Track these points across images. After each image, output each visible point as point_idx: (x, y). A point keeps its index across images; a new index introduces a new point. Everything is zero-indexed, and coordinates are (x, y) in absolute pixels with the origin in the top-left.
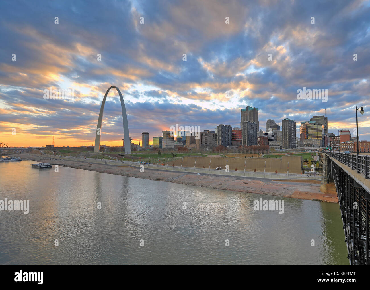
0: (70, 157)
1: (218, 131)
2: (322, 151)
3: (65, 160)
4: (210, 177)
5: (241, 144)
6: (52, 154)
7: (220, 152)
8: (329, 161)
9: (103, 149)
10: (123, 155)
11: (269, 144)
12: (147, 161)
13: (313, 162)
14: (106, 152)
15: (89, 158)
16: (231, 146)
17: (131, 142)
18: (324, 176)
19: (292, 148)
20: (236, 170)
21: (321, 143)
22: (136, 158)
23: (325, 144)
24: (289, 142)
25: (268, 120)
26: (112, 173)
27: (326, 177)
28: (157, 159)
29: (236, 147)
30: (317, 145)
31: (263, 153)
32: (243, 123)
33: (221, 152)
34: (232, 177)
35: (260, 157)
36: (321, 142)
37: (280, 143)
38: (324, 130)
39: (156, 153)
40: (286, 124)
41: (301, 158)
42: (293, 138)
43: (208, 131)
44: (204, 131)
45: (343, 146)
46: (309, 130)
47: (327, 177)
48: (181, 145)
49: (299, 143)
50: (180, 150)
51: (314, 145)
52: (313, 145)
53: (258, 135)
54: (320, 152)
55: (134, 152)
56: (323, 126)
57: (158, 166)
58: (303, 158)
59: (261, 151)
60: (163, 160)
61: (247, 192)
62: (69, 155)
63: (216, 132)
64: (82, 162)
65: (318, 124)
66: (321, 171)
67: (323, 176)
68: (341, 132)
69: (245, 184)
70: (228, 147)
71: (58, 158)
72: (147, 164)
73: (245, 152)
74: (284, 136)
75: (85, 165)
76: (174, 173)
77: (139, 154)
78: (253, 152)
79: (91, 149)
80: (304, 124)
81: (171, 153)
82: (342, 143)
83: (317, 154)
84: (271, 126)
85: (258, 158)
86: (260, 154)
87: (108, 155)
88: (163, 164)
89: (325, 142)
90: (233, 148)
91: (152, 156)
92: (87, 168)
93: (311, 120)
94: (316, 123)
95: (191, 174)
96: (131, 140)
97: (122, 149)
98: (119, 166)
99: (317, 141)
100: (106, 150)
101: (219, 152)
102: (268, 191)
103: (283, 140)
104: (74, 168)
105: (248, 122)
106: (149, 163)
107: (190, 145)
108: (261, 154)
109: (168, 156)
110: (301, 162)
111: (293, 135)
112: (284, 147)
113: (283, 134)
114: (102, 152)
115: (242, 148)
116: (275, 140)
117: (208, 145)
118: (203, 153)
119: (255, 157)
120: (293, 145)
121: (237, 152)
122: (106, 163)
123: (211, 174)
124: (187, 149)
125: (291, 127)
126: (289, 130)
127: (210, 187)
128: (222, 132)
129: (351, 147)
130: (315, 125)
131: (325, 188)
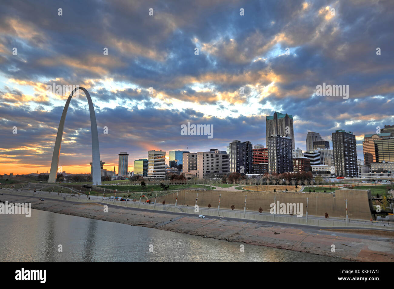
0: (12, 189)
1: (231, 150)
4: (219, 222)
5: (268, 170)
7: (234, 182)
9: (61, 178)
10: (90, 186)
11: (313, 171)
12: (124, 196)
13: (390, 200)
14: (65, 182)
15: (40, 190)
16: (252, 173)
17: (102, 168)
19: (352, 177)
20: (261, 211)
22: (108, 192)
24: (345, 166)
25: (309, 133)
26: (72, 214)
28: (140, 193)
29: (260, 176)
31: (303, 184)
32: (269, 139)
33: (236, 183)
34: (255, 222)
35: (298, 190)
37: (330, 169)
39: (138, 184)
40: (340, 138)
41: (369, 193)
43: (216, 151)
44: (209, 151)
46: (380, 147)
48: (175, 172)
49: (362, 169)
50: (174, 180)
51: (390, 172)
53: (294, 157)
55: (106, 182)
57: (141, 204)
58: (371, 193)
59: (300, 182)
60: (148, 195)
61: (279, 247)
63: (228, 153)
64: (31, 197)
69: (276, 233)
70: (246, 174)
73: (274, 182)
74: (337, 157)
75: (34, 202)
76: (165, 215)
77: (113, 184)
78: (287, 182)
79: (44, 177)
80: (370, 138)
81: (161, 184)
84: (314, 142)
85: (295, 191)
86: (298, 186)
87: (68, 186)
88: (148, 200)
90: (255, 176)
91: (132, 189)
92: (37, 206)
93: (382, 131)
94: (391, 136)
96: (102, 164)
97: (89, 178)
98: (84, 204)
100: (65, 179)
101: (232, 183)
102: (314, 248)
103: (336, 163)
105: (276, 136)
106: (127, 199)
107: (189, 171)
108: (300, 186)
109: (155, 188)
110: (369, 200)
111: (352, 156)
112: (338, 175)
113: (335, 154)
114: (60, 181)
115: (269, 176)
116: (322, 164)
117: (215, 172)
118: (208, 184)
119: (290, 190)
120: (354, 172)
121: (262, 182)
122: (65, 198)
123: (220, 216)
124: (185, 178)
125: (349, 143)
126: (345, 147)
127: (219, 237)
128: (237, 153)
130: (389, 139)
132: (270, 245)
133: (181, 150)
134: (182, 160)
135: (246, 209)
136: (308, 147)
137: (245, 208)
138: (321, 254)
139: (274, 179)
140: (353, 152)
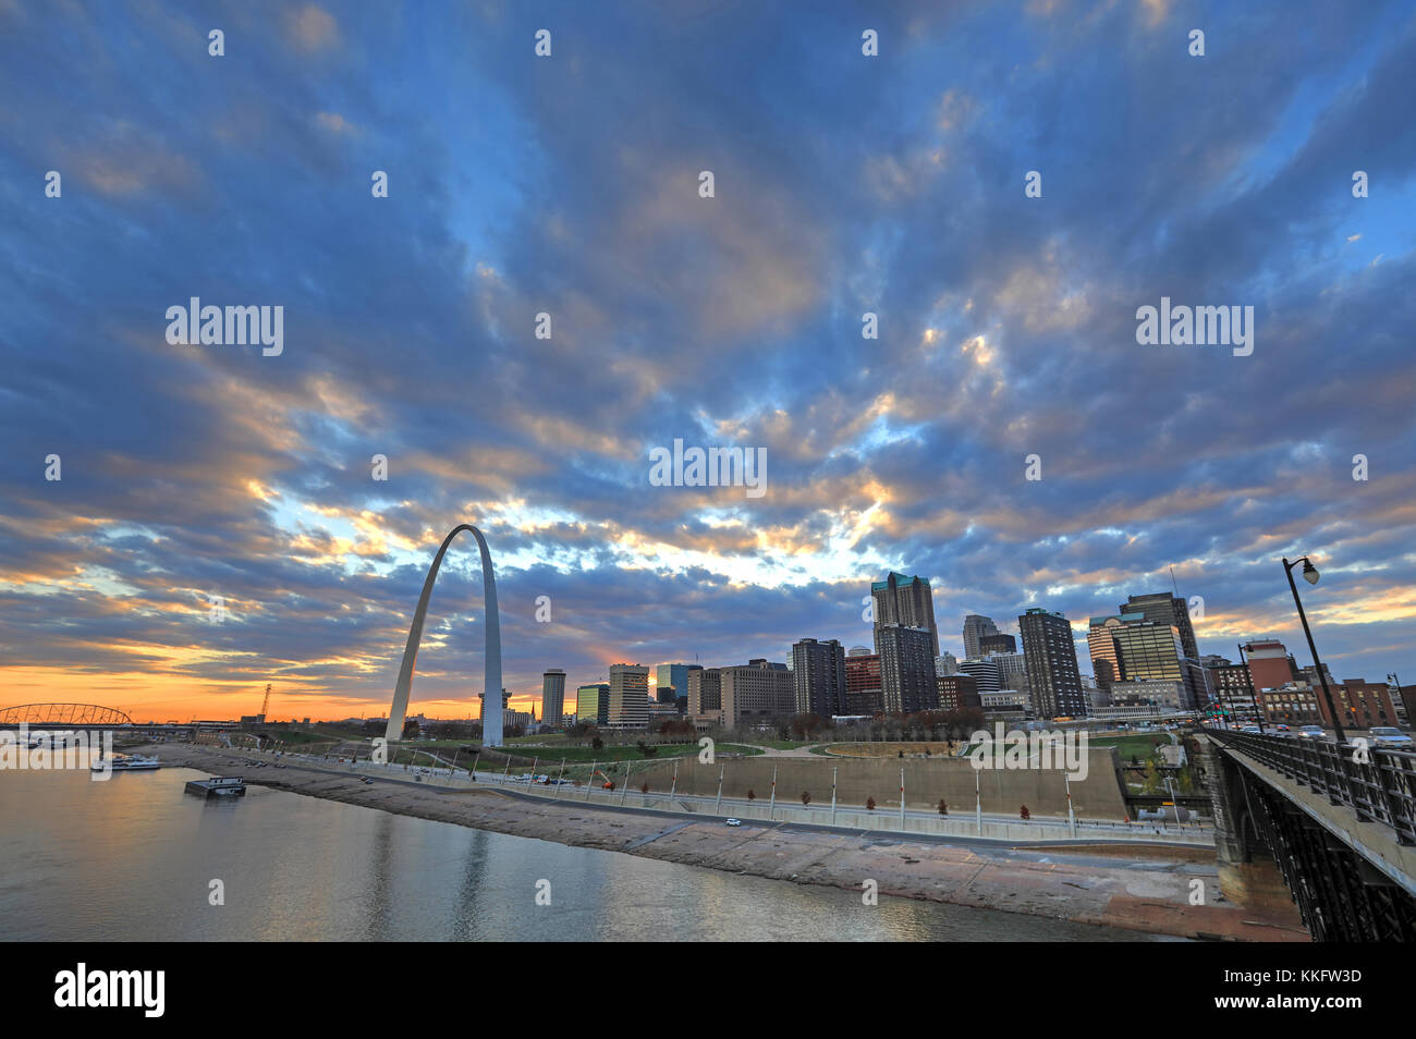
0: (306, 756)
1: (796, 661)
2: (1189, 726)
3: (290, 767)
4: (775, 835)
5: (882, 706)
6: (254, 746)
7: (807, 737)
8: (1230, 766)
9: (414, 729)
10: (476, 749)
11: (983, 704)
12: (554, 773)
13: (1162, 769)
14: (421, 740)
16: (846, 714)
17: (505, 706)
18: (1224, 828)
19: (1072, 717)
20: (871, 805)
21: (1181, 695)
22: (518, 763)
23: (1196, 697)
24: (1055, 692)
25: (968, 617)
26: (432, 817)
27: (1233, 836)
28: (590, 765)
29: (864, 719)
30: (1167, 701)
31: (965, 738)
32: (880, 633)
33: (811, 739)
34: (858, 832)
35: (953, 753)
36: (1180, 690)
37: (1022, 699)
38: (1183, 642)
39: (586, 745)
40: (1037, 628)
41: (1115, 755)
42: (1071, 680)
43: (762, 664)
44: (748, 664)
45: (1274, 703)
46: (1125, 646)
47: (1239, 835)
48: (671, 715)
49: (1093, 697)
50: (668, 734)
51: (1155, 703)
52: (1153, 705)
53: (940, 673)
54: (1182, 730)
55: (514, 738)
56: (1175, 630)
57: (590, 791)
58: (1120, 753)
59: (956, 732)
60: (609, 770)
61: (920, 897)
62: (305, 752)
63: (790, 667)
64: (344, 775)
65: (1156, 624)
66: (1204, 809)
67: (1217, 828)
68: (1250, 648)
69: (909, 861)
70: (834, 717)
71: (271, 760)
72: (553, 783)
73: (899, 734)
74: (1035, 671)
75: (351, 786)
76: (647, 820)
77: (530, 745)
78: (928, 734)
79: (376, 727)
80: (1103, 625)
81: (639, 743)
82: (1264, 690)
83: (1172, 735)
84: (981, 639)
85: (947, 756)
86: (954, 743)
87: (427, 749)
88: (609, 782)
89: (1195, 691)
90: (854, 720)
91: (573, 755)
92: (355, 797)
93: (1124, 609)
94: (1146, 620)
95: (709, 824)
96: (506, 696)
97: (475, 729)
98: (461, 791)
99: (1164, 686)
100: (422, 733)
101: (803, 739)
102: (1003, 895)
103: (1033, 686)
104: (315, 796)
105: (897, 625)
106: (560, 780)
107: (702, 713)
109: (625, 753)
110: (1117, 771)
111: (1069, 669)
112: (1041, 714)
113: (1030, 664)
114: (410, 739)
115: (886, 719)
116: (1003, 688)
117: (763, 713)
118: (747, 742)
119: (936, 753)
120: (1075, 704)
121: (870, 735)
122: (418, 779)
123: (778, 821)
124: (693, 727)
125: (1057, 640)
126: (1049, 649)
127: (775, 875)
128: (810, 666)
129: (1309, 707)
130: (1142, 626)
131: (1239, 884)
132: (899, 892)
133: (683, 663)
134: (686, 687)
135: (837, 801)
136: (969, 651)
137: (834, 799)
138: (1020, 910)
139: (897, 727)
140: (1068, 658)
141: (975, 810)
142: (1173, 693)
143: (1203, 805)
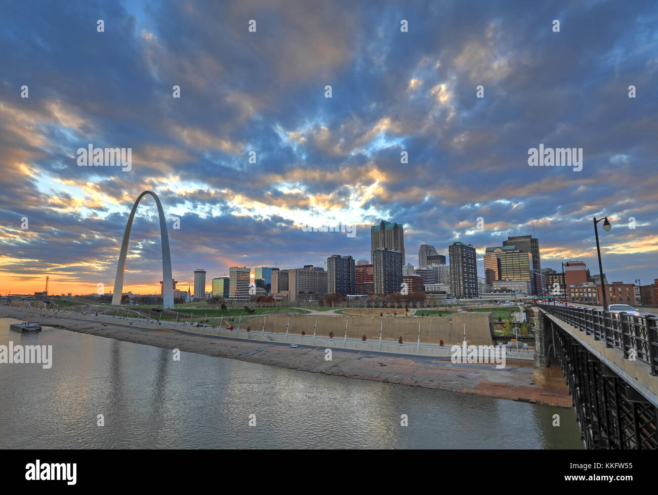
0: (71, 312)
1: (329, 266)
2: (530, 303)
3: (64, 318)
4: (315, 352)
5: (373, 290)
6: (43, 307)
7: (333, 305)
8: (547, 322)
9: (126, 299)
10: (160, 309)
11: (426, 291)
12: (201, 322)
13: (513, 324)
14: (131, 305)
15: (103, 314)
16: (354, 294)
17: (174, 288)
18: (539, 351)
19: (471, 298)
20: (364, 338)
21: (528, 288)
22: (182, 316)
23: (536, 289)
24: (464, 285)
25: (422, 246)
26: (140, 342)
27: (543, 355)
28: (220, 318)
29: (364, 297)
30: (521, 291)
31: (415, 307)
32: (375, 253)
33: (335, 306)
34: (357, 352)
35: (408, 314)
36: (528, 285)
37: (446, 288)
38: (533, 261)
39: (218, 308)
40: (458, 252)
41: (490, 316)
42: (472, 279)
43: (311, 268)
44: (303, 268)
45: (575, 293)
46: (503, 262)
47: (546, 355)
48: (262, 293)
49: (483, 288)
50: (260, 303)
51: (514, 292)
52: (513, 292)
53: (405, 274)
54: (526, 305)
55: (179, 304)
56: (530, 255)
57: (220, 330)
58: (493, 316)
59: (411, 304)
60: (230, 320)
61: (386, 381)
62: (71, 310)
63: (326, 269)
64: (92, 322)
65: (521, 252)
66: (531, 343)
67: (536, 351)
68: (568, 265)
69: (382, 365)
70: (348, 295)
71: (53, 314)
72: (201, 326)
73: (381, 304)
74: (454, 274)
75: (96, 327)
76: (250, 344)
77: (188, 308)
78: (396, 304)
79: (107, 298)
80: (492, 251)
81: (245, 307)
82: (571, 286)
83: (521, 308)
84: (428, 257)
85: (405, 316)
86: (409, 309)
87: (135, 309)
88: (230, 326)
89: (536, 286)
90: (358, 297)
91: (210, 313)
92: (99, 332)
93: (505, 243)
94: (516, 249)
95: (281, 347)
96: (174, 283)
97: (159, 299)
98: (154, 330)
99: (520, 284)
100: (131, 301)
101: (331, 306)
102: (426, 381)
103: (453, 282)
104: (78, 332)
105: (384, 249)
106: (205, 325)
107: (279, 292)
108: (411, 310)
109: (238, 312)
110: (490, 324)
111: (472, 274)
112: (455, 296)
113: (452, 270)
114: (125, 304)
115: (375, 297)
116: (437, 282)
117: (310, 293)
118: (302, 307)
119: (399, 314)
120: (473, 291)
121: (366, 305)
122: (131, 324)
123: (317, 345)
124: (274, 300)
125: (468, 258)
126: (463, 263)
127: (315, 370)
128: (336, 269)
129: (592, 295)
130: (513, 252)
131: (542, 377)
132: (376, 379)
133: (269, 266)
134: (270, 279)
135: (347, 337)
136: (421, 263)
137: (346, 335)
138: (434, 387)
139: (380, 301)
140: (472, 268)
141: (417, 342)
142: (524, 287)
143: (531, 341)
